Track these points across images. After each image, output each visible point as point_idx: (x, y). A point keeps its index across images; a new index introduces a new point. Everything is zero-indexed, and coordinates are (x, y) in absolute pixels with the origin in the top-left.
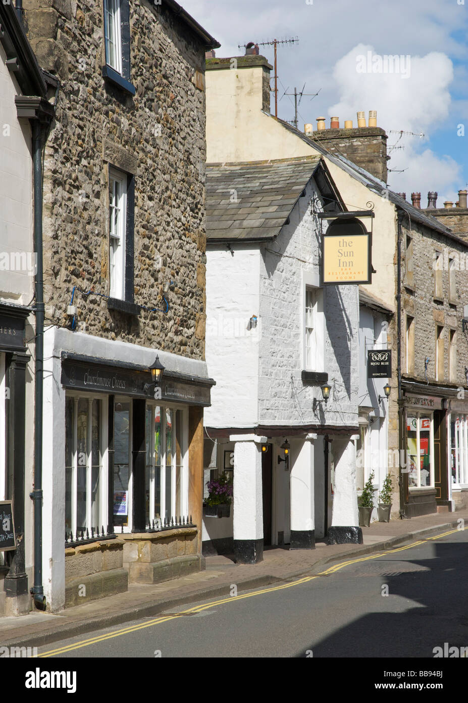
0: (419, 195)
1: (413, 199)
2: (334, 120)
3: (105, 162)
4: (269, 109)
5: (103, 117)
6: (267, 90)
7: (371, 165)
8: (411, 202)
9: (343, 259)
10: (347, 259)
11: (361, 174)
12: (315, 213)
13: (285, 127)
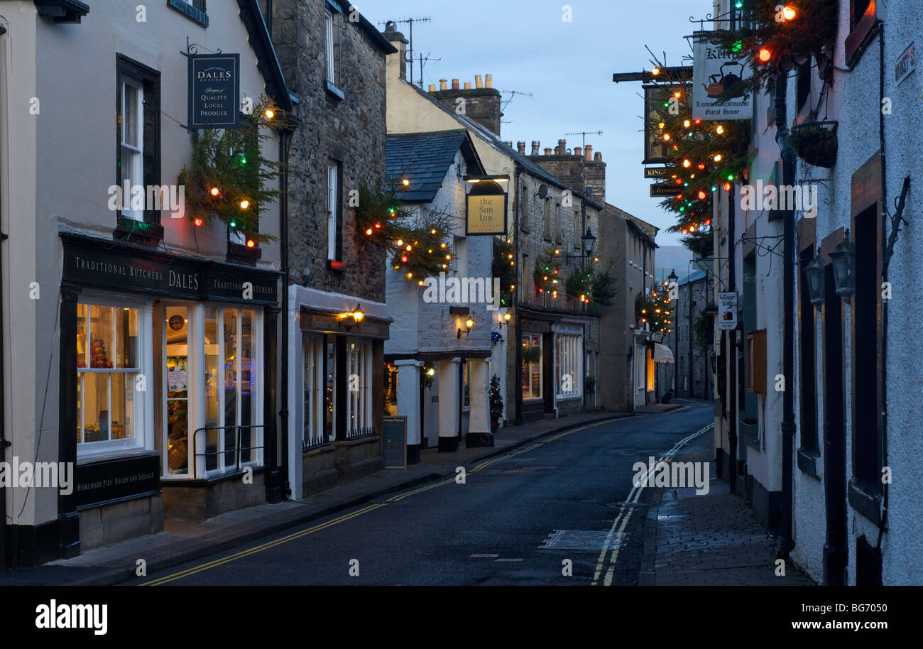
0: (524, 143)
1: (518, 147)
2: (455, 82)
3: (325, 154)
4: (405, 77)
5: (324, 120)
6: (404, 61)
7: (487, 121)
8: (516, 149)
9: (484, 214)
10: (487, 215)
11: (478, 129)
12: (461, 176)
13: (419, 93)
